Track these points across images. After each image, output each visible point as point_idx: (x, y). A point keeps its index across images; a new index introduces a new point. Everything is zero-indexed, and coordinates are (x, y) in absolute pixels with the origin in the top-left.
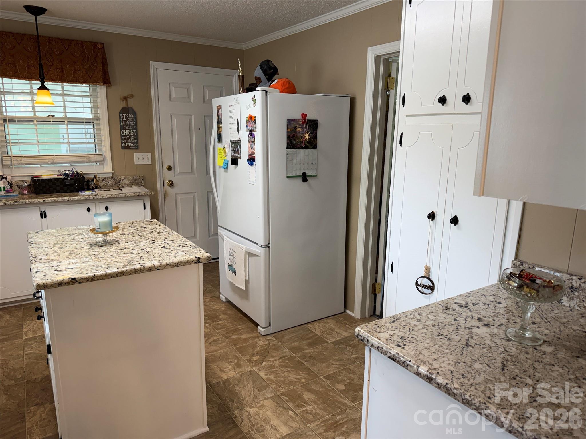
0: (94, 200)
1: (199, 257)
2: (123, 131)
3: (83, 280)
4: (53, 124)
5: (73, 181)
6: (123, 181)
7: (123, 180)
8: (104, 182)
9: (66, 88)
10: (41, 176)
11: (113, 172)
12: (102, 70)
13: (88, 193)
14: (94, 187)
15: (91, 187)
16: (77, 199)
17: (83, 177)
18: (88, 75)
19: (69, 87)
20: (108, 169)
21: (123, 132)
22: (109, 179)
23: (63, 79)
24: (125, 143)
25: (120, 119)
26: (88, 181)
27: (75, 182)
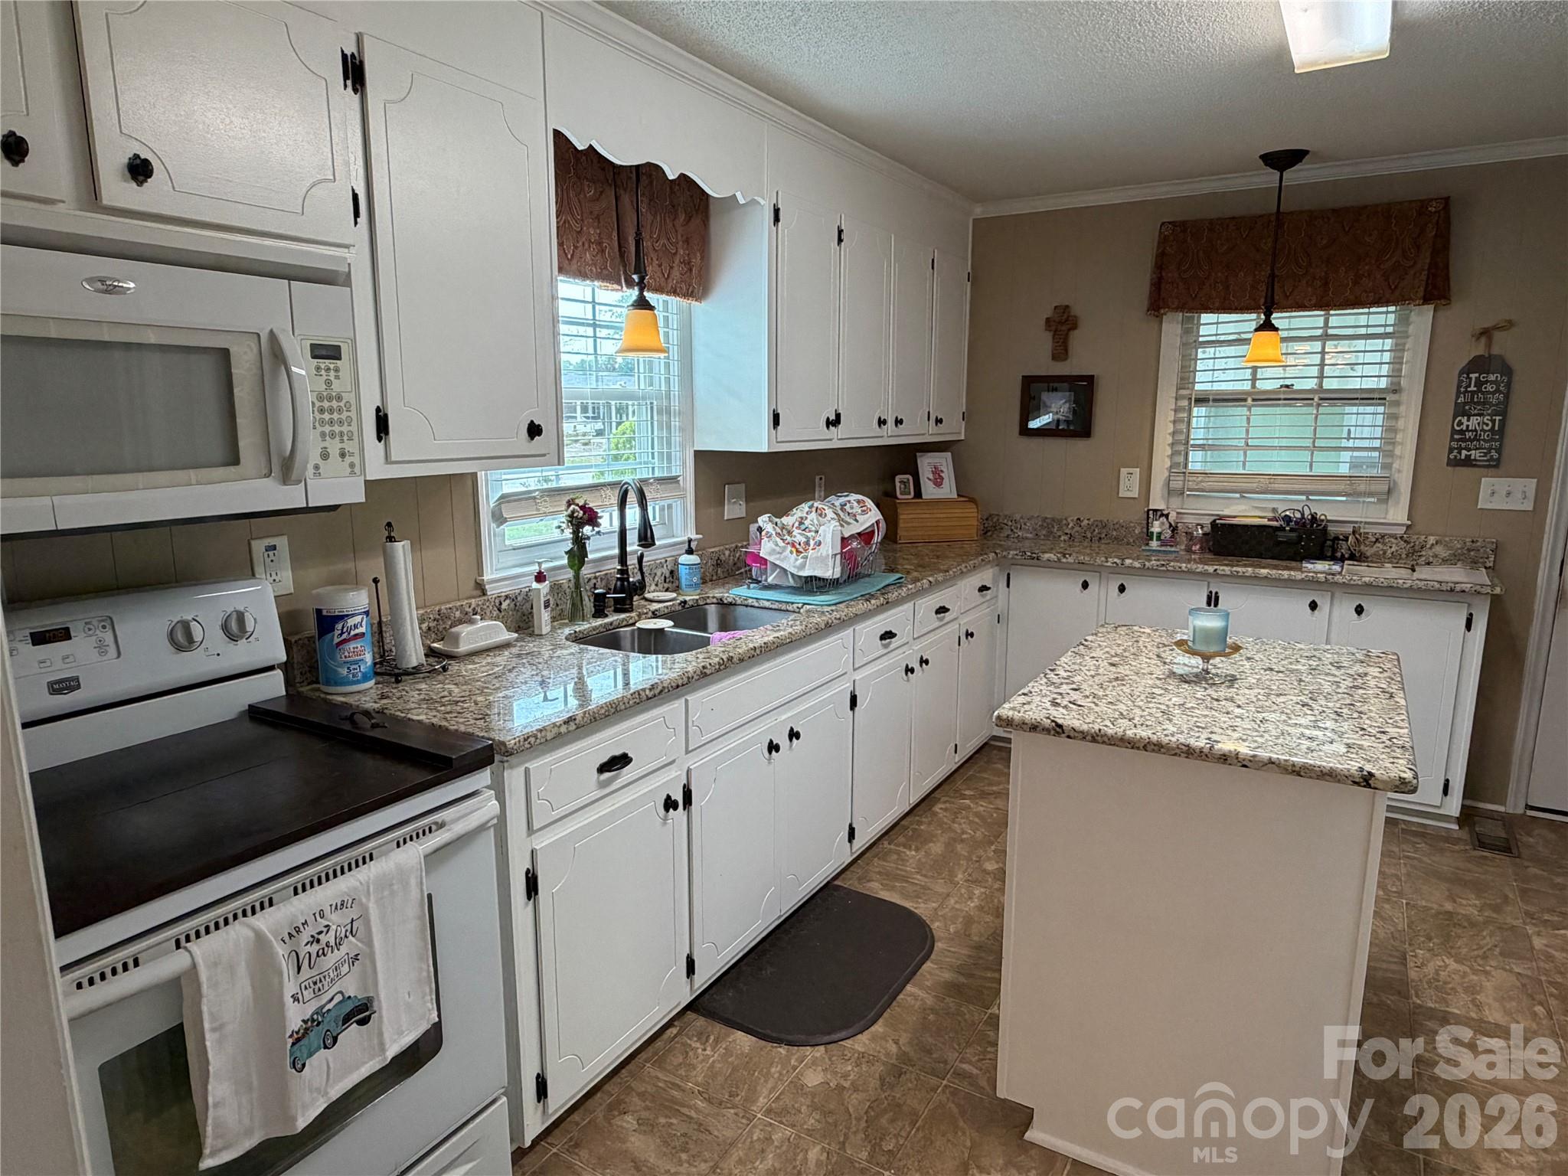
0: (1328, 585)
1: (1369, 773)
2: (1459, 418)
3: (1076, 735)
4: (1285, 405)
5: (1294, 535)
6: (1430, 548)
7: (1433, 545)
8: (1378, 545)
9: (1334, 321)
10: (1235, 517)
11: (1409, 523)
12: (1426, 268)
13: (1321, 566)
14: (1347, 556)
15: (1339, 555)
16: (1286, 577)
17: (1325, 528)
18: (1389, 284)
19: (1342, 320)
20: (1397, 514)
21: (1460, 420)
22: (1393, 540)
23: (1326, 300)
24: (1460, 449)
25: (1459, 387)
26: (1337, 538)
27: (1300, 539)
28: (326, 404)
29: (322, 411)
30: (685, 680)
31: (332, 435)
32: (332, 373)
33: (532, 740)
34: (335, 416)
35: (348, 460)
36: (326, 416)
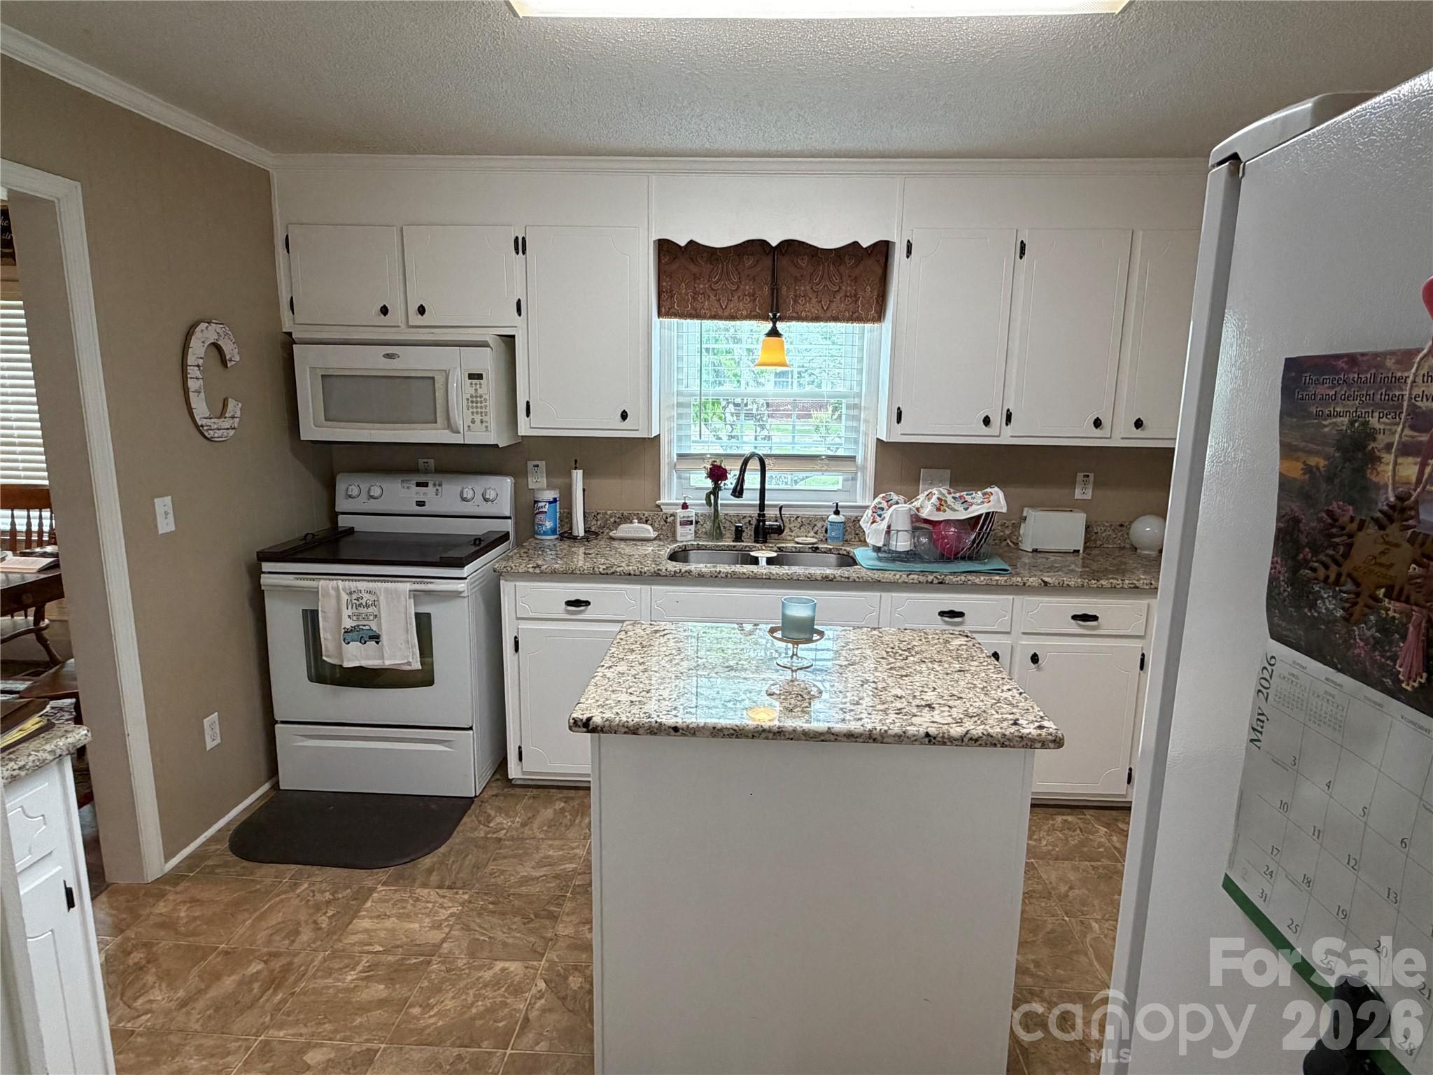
28: (474, 399)
29: (472, 402)
30: (638, 573)
31: (477, 413)
32: (478, 386)
33: (509, 569)
34: (479, 405)
35: (484, 424)
36: (474, 405)
